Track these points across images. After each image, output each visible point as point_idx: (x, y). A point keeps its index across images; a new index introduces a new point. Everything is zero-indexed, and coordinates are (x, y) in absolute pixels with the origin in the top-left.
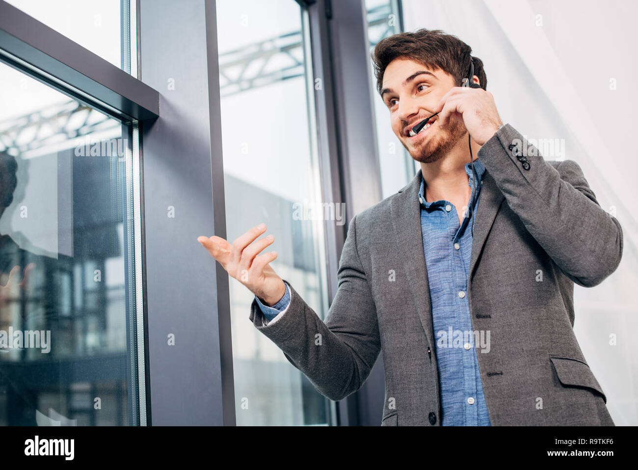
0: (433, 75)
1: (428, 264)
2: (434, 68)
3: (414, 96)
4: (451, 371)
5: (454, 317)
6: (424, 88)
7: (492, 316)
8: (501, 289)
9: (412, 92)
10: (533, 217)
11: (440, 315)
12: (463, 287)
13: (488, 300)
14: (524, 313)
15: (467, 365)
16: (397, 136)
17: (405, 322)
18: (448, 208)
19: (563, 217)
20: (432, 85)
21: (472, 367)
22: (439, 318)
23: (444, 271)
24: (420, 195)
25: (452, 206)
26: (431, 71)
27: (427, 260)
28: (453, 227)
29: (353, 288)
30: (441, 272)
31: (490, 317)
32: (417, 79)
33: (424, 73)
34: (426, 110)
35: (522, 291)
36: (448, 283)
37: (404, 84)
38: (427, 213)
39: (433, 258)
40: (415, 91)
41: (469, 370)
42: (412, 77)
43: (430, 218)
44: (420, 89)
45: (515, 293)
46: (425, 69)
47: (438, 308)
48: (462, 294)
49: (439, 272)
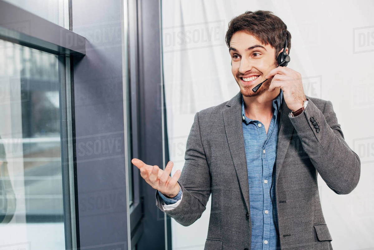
0: (264, 48)
1: (248, 161)
2: (266, 44)
3: (250, 57)
4: (257, 225)
5: (260, 195)
6: (257, 55)
7: (287, 201)
8: (293, 186)
9: (250, 55)
10: (317, 159)
11: (253, 193)
12: (267, 177)
13: (285, 191)
14: (304, 201)
15: (266, 222)
16: (234, 76)
17: (231, 193)
18: (260, 125)
19: (334, 161)
20: (263, 54)
21: (268, 224)
22: (252, 194)
23: (256, 167)
24: (244, 114)
25: (262, 125)
26: (264, 46)
27: (247, 159)
28: (264, 140)
29: (198, 165)
30: (255, 167)
31: (286, 202)
32: (255, 49)
33: (260, 46)
34: (257, 69)
35: (303, 188)
36: (259, 174)
37: (246, 50)
38: (245, 125)
39: (251, 158)
40: (251, 55)
41: (267, 225)
42: (252, 48)
43: (248, 129)
44: (255, 55)
45: (300, 189)
46: (261, 44)
47: (253, 189)
48: (266, 181)
49: (254, 167)
